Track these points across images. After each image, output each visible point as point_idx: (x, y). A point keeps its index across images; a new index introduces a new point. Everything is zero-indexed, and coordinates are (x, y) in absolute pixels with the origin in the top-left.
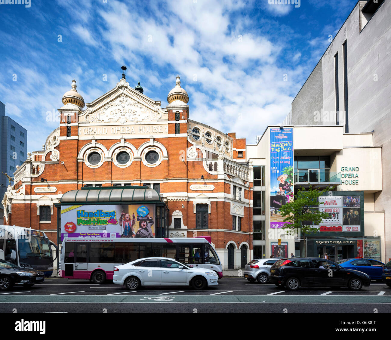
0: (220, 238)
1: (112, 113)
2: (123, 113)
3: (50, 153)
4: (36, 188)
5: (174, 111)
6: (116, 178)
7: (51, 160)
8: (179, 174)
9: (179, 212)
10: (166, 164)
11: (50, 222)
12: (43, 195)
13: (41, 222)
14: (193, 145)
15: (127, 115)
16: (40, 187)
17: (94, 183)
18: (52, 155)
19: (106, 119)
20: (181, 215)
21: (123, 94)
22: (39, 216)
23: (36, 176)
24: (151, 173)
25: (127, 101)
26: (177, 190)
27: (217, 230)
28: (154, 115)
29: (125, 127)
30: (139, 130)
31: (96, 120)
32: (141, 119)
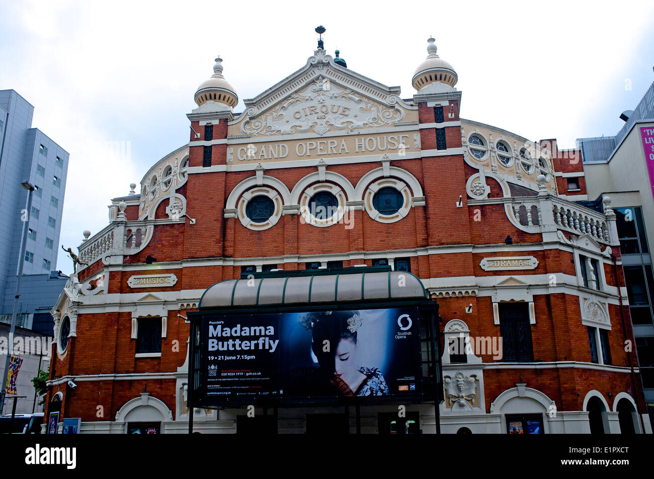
0: (566, 384)
1: (298, 116)
2: (321, 114)
3: (166, 202)
4: (133, 277)
5: (431, 104)
6: (309, 250)
7: (167, 216)
8: (453, 235)
10: (420, 214)
11: (159, 355)
12: (146, 294)
13: (138, 355)
14: (478, 172)
15: (330, 117)
16: (142, 274)
17: (259, 263)
18: (170, 206)
19: (286, 128)
20: (466, 329)
21: (320, 78)
22: (134, 342)
23: (133, 251)
24: (387, 237)
25: (329, 90)
26: (451, 273)
27: (556, 364)
28: (388, 113)
29: (327, 142)
30: (357, 146)
31: (264, 131)
32: (361, 123)
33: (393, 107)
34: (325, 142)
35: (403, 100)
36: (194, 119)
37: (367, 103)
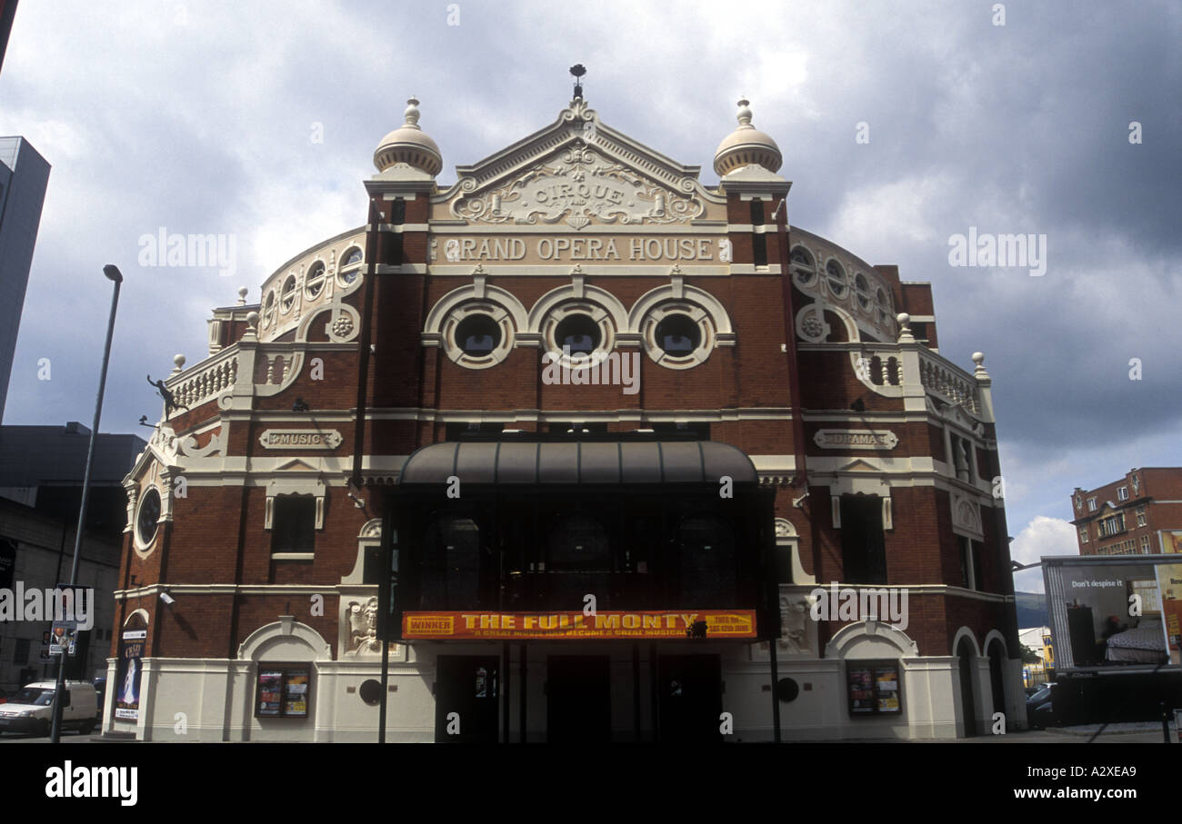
0: (930, 616)
1: (543, 198)
2: (577, 199)
3: (325, 316)
4: (269, 431)
5: (745, 198)
6: (555, 404)
7: (327, 338)
9: (783, 524)
10: (729, 358)
11: (310, 556)
12: (291, 459)
13: (277, 556)
14: (814, 302)
15: (592, 203)
16: (284, 428)
18: (332, 322)
19: (522, 214)
20: (794, 534)
21: (578, 143)
23: (269, 389)
24: (677, 390)
25: (590, 162)
26: (771, 449)
27: (920, 588)
28: (679, 205)
29: (586, 241)
30: (632, 251)
31: (487, 217)
32: (639, 217)
33: (688, 197)
34: (583, 240)
35: (706, 187)
36: (375, 189)
37: (648, 187)
